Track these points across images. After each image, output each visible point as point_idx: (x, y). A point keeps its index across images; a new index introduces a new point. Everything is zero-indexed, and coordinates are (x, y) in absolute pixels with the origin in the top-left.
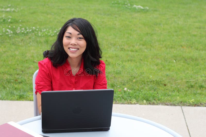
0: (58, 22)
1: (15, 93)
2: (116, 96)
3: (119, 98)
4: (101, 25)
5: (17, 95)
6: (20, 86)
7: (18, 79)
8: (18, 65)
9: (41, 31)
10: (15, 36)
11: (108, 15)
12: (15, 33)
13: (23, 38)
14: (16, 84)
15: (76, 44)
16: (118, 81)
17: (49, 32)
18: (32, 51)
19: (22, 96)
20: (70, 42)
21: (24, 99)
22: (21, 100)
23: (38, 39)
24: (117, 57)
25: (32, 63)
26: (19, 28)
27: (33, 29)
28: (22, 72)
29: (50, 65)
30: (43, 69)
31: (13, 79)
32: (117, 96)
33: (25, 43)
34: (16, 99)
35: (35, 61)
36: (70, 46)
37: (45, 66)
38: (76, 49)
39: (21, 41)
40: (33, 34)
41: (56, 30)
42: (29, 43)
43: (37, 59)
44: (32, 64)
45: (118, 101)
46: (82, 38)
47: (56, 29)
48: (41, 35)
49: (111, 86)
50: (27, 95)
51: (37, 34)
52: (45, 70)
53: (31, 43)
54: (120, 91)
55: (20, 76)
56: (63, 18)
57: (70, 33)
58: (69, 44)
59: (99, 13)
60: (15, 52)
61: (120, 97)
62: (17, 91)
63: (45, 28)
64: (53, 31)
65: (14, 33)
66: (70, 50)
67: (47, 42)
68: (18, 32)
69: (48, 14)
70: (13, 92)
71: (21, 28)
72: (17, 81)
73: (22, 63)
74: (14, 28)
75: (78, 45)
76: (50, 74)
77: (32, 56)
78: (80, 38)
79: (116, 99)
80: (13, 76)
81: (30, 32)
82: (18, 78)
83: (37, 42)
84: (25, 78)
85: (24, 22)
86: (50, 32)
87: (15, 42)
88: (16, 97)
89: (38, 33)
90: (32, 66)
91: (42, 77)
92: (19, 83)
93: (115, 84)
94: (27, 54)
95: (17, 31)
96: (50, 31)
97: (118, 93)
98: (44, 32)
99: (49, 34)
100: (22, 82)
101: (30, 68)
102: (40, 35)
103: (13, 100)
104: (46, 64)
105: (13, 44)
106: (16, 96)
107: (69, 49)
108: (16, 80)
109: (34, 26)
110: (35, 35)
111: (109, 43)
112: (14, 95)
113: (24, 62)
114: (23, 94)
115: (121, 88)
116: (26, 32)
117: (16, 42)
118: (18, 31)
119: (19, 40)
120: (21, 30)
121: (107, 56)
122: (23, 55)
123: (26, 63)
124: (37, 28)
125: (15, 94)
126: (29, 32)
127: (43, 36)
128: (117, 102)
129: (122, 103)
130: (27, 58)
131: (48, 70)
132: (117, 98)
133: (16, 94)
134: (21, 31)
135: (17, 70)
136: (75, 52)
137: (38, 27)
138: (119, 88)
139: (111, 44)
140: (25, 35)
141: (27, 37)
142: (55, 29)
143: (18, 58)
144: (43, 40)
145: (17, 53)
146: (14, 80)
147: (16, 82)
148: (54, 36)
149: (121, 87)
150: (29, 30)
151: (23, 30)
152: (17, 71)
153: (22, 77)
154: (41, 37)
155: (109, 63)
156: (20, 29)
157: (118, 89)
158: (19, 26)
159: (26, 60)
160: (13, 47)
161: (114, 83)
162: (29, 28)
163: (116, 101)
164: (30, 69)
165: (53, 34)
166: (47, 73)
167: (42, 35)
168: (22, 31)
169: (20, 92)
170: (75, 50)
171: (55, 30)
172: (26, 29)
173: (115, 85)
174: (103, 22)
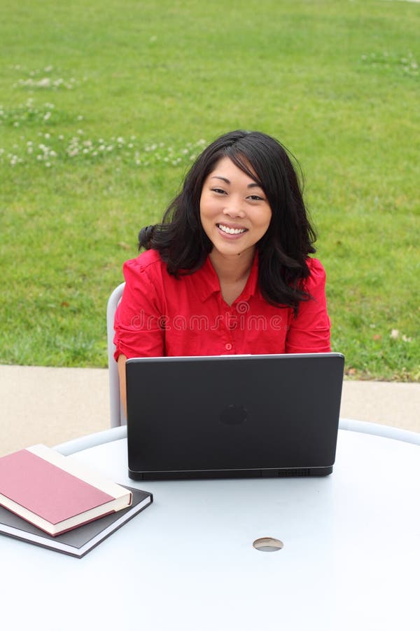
0: (193, 121)
1: (61, 343)
2: (365, 356)
3: (374, 363)
4: (326, 131)
5: (65, 350)
6: (77, 321)
7: (71, 299)
8: (70, 256)
9: (142, 150)
10: (62, 165)
11: (349, 98)
12: (64, 155)
13: (85, 170)
14: (62, 316)
15: (242, 214)
16: (373, 309)
17: (167, 154)
18: (113, 213)
19: (82, 353)
20: (223, 209)
21: (86, 362)
22: (77, 364)
23: (133, 176)
24: (370, 231)
25: (113, 251)
26: (75, 139)
27: (119, 143)
28: (84, 279)
29: (158, 273)
30: (137, 285)
31: (55, 301)
32: (368, 355)
33: (93, 187)
34: (61, 363)
35: (123, 244)
36: (222, 219)
37: (145, 277)
38: (238, 229)
39: (79, 181)
40: (119, 158)
41: (188, 148)
42: (107, 188)
43: (127, 238)
44: (113, 255)
45: (371, 370)
46: (260, 199)
47: (189, 144)
48: (142, 162)
49: (351, 323)
50: (97, 348)
51: (129, 160)
52: (142, 289)
53: (111, 189)
54: (377, 342)
55: (77, 289)
56: (210, 107)
57: (227, 181)
58: (220, 212)
59: (320, 93)
60: (63, 216)
61: (376, 358)
62: (66, 337)
63: (155, 140)
64: (177, 150)
65: (59, 157)
66: (222, 233)
67: (159, 184)
68: (72, 154)
69: (163, 97)
70: (53, 340)
71: (82, 139)
72: (67, 305)
73: (83, 250)
74: (60, 140)
75: (247, 217)
76: (161, 300)
77: (114, 230)
78: (254, 198)
79: (365, 365)
80: (54, 291)
81: (110, 153)
82: (69, 296)
83: (130, 185)
84: (90, 297)
85: (92, 122)
86: (170, 152)
87: (64, 186)
88: (64, 356)
89: (132, 157)
90: (112, 260)
91: (135, 309)
92: (71, 311)
93: (363, 317)
94: (99, 222)
95: (68, 150)
96: (170, 149)
97: (371, 347)
98: (152, 153)
99: (166, 159)
100: (83, 310)
101: (106, 265)
102: (138, 162)
103: (53, 366)
104: (147, 269)
105: (57, 191)
106: (62, 353)
107: (217, 228)
108: (64, 304)
109: (120, 135)
110: (125, 163)
111: (347, 189)
112: (57, 350)
113: (89, 246)
114: (84, 345)
115: (381, 333)
116: (95, 153)
117: (67, 184)
118: (72, 150)
119: (75, 177)
120: (81, 147)
121: (342, 228)
122: (85, 226)
123: (96, 249)
124: (129, 141)
125: (59, 347)
126: (105, 153)
127: (149, 166)
128: (369, 373)
129: (381, 377)
130: (98, 236)
131: (154, 289)
132: (367, 363)
133: (62, 348)
134: (81, 151)
135: (68, 271)
136: (237, 238)
137: (133, 138)
138: (374, 329)
139: (354, 191)
140: (93, 163)
141: (101, 169)
142: (184, 142)
143: (71, 235)
144: (147, 177)
145: (68, 219)
146: (58, 302)
147: (65, 308)
148: (179, 165)
149: (380, 327)
150: (107, 146)
151: (87, 148)
152: (66, 274)
153: (81, 295)
154: (141, 167)
155: (346, 250)
156: (80, 142)
157: (372, 332)
158: (77, 135)
159: (96, 242)
160: (58, 199)
161: (361, 313)
162: (106, 140)
163: (365, 372)
164: (107, 269)
165: (179, 160)
166: (151, 298)
167: (146, 163)
168: (86, 151)
169: (75, 340)
170: (237, 231)
171: (184, 148)
172: (96, 144)
173: (362, 322)
174: (332, 120)
